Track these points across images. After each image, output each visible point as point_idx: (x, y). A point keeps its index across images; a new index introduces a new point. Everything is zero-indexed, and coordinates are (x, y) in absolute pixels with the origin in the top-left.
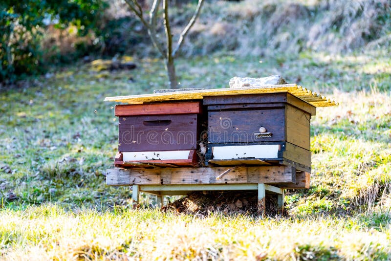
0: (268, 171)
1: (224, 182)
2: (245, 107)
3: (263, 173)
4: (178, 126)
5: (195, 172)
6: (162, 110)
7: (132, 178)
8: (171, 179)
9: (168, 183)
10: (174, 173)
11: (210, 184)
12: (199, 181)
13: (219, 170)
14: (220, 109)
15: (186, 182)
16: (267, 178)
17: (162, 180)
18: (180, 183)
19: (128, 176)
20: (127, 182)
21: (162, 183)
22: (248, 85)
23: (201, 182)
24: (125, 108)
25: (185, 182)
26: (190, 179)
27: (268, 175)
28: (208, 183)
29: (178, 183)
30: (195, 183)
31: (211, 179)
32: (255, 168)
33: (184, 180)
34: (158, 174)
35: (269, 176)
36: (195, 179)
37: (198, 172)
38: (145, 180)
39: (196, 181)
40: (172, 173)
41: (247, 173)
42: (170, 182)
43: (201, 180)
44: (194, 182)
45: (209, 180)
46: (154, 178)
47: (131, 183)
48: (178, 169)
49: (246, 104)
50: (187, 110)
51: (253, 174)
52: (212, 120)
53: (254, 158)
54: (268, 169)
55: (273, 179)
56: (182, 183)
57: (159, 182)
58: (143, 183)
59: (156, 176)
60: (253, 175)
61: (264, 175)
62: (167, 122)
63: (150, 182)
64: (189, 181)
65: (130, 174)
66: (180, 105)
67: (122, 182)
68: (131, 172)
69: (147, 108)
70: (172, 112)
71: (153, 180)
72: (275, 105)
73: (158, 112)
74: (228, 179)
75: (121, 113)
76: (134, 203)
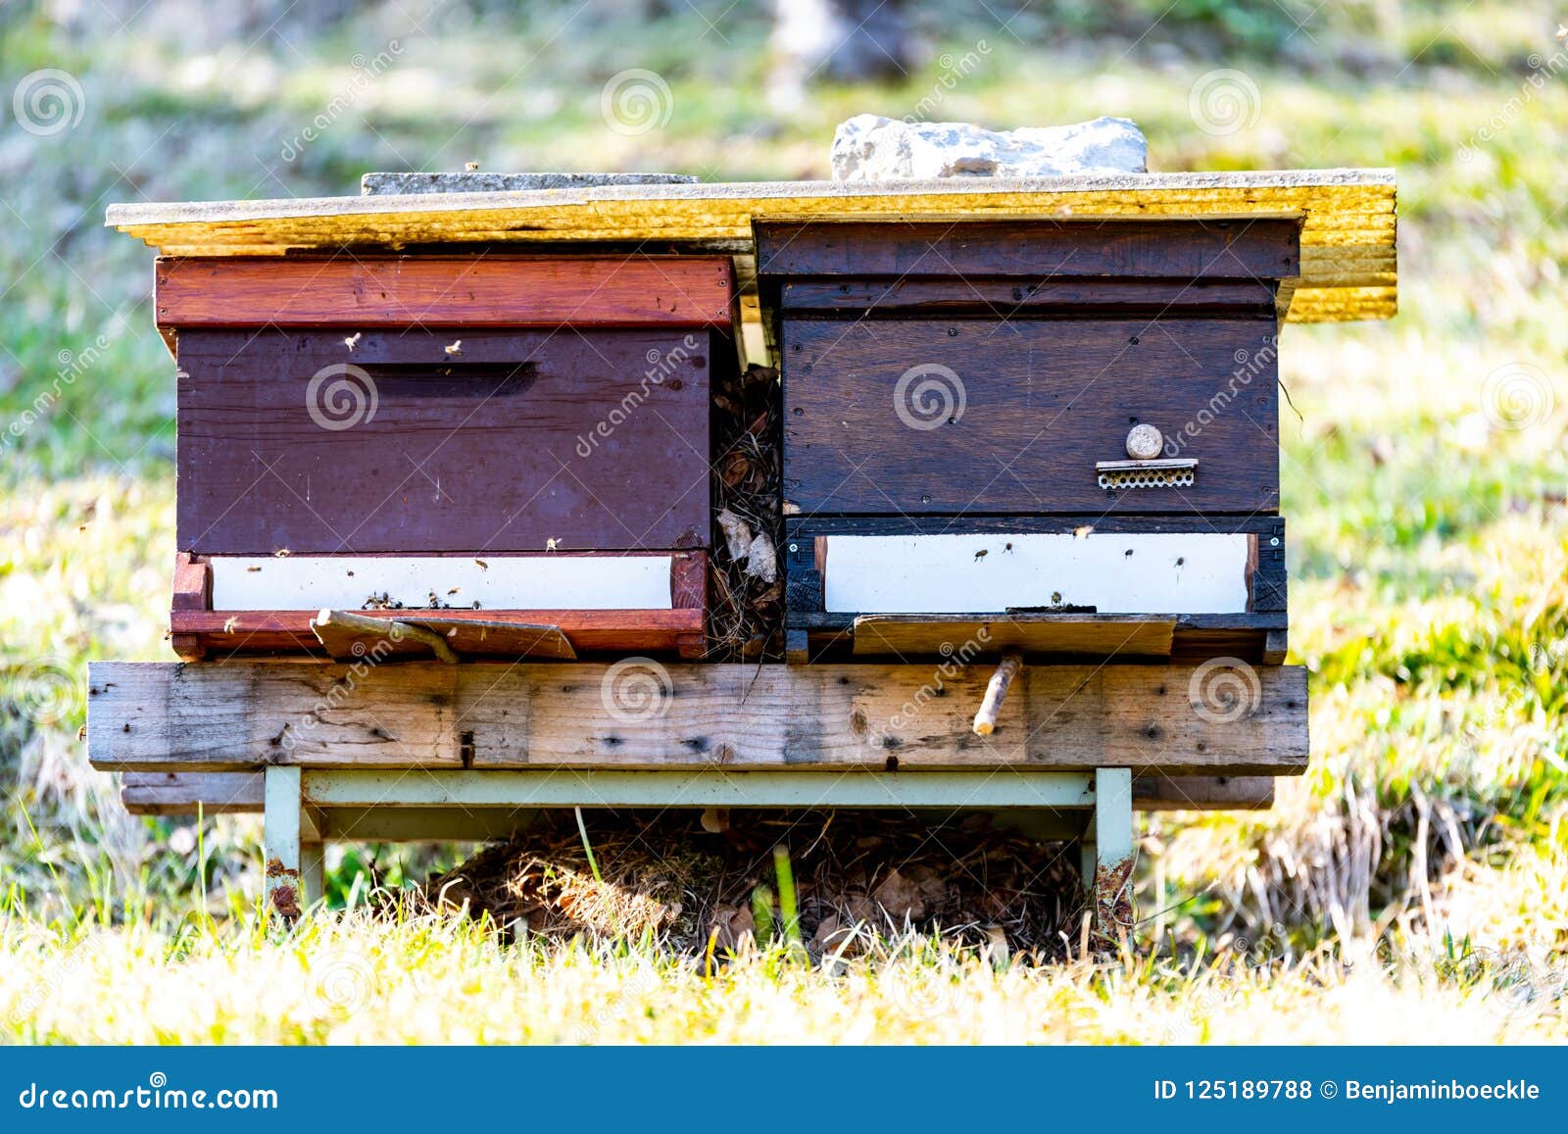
0: (1162, 691)
1: (882, 757)
2: (1028, 299)
3: (1128, 706)
4: (581, 401)
5: (693, 692)
6: (482, 300)
7: (267, 723)
8: (528, 730)
9: (512, 758)
10: (551, 698)
11: (789, 769)
12: (715, 742)
13: (844, 681)
14: (860, 304)
15: (631, 754)
16: (1152, 734)
17: (467, 738)
18: (588, 760)
19: (237, 707)
20: (235, 747)
21: (467, 755)
22: (982, 168)
23: (725, 751)
24: (229, 281)
25: (620, 749)
26: (656, 736)
27: (1159, 721)
28: (775, 758)
29: (577, 760)
30: (693, 761)
31: (793, 736)
32: (1076, 676)
33: (613, 741)
34: (439, 700)
35: (1167, 724)
36: (691, 734)
37: (709, 693)
38: (351, 734)
39: (697, 744)
40: (535, 692)
41: (1027, 705)
42: (526, 753)
43: (731, 740)
44: (687, 750)
45: (780, 742)
46: (417, 724)
47: (261, 749)
48: (575, 673)
49: (1032, 280)
50: (652, 306)
51: (1061, 707)
52: (808, 369)
53: (1092, 609)
54: (1156, 684)
55: (1191, 743)
56: (602, 755)
57: (448, 752)
58: (336, 754)
59: (428, 713)
60: (1066, 717)
61: (1136, 719)
62: (513, 376)
63: (388, 748)
64: (651, 743)
65: (252, 696)
66: (606, 274)
67: (198, 745)
68: (255, 684)
69: (378, 280)
70: (550, 315)
71: (405, 735)
72: (1215, 295)
73: (451, 308)
74: (907, 738)
75: (196, 311)
76: (279, 882)
